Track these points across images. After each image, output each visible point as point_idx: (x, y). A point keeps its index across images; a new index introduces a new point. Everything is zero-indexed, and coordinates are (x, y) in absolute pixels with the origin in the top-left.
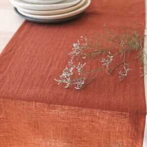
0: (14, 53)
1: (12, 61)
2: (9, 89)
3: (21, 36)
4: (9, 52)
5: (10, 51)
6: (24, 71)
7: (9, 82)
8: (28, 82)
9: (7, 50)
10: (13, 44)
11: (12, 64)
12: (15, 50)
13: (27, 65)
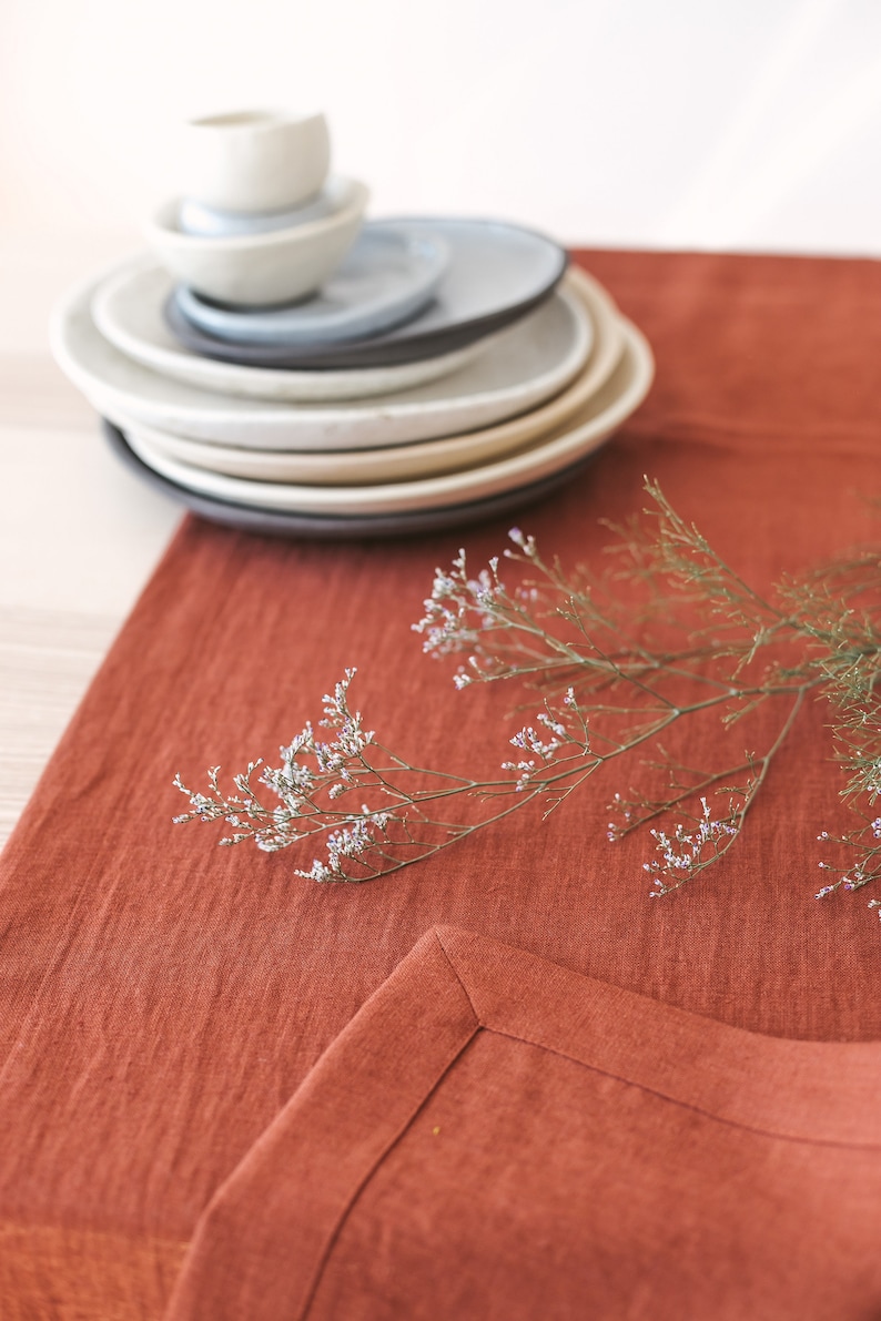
0: (125, 797)
1: (114, 875)
2: (106, 1136)
3: (167, 647)
4: (86, 793)
5: (98, 781)
6: (213, 962)
7: (105, 1075)
8: (253, 1067)
9: (69, 783)
10: (116, 724)
11: (119, 904)
12: (136, 770)
13: (234, 911)
